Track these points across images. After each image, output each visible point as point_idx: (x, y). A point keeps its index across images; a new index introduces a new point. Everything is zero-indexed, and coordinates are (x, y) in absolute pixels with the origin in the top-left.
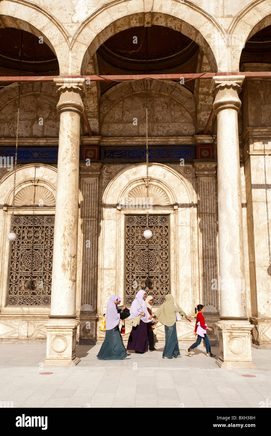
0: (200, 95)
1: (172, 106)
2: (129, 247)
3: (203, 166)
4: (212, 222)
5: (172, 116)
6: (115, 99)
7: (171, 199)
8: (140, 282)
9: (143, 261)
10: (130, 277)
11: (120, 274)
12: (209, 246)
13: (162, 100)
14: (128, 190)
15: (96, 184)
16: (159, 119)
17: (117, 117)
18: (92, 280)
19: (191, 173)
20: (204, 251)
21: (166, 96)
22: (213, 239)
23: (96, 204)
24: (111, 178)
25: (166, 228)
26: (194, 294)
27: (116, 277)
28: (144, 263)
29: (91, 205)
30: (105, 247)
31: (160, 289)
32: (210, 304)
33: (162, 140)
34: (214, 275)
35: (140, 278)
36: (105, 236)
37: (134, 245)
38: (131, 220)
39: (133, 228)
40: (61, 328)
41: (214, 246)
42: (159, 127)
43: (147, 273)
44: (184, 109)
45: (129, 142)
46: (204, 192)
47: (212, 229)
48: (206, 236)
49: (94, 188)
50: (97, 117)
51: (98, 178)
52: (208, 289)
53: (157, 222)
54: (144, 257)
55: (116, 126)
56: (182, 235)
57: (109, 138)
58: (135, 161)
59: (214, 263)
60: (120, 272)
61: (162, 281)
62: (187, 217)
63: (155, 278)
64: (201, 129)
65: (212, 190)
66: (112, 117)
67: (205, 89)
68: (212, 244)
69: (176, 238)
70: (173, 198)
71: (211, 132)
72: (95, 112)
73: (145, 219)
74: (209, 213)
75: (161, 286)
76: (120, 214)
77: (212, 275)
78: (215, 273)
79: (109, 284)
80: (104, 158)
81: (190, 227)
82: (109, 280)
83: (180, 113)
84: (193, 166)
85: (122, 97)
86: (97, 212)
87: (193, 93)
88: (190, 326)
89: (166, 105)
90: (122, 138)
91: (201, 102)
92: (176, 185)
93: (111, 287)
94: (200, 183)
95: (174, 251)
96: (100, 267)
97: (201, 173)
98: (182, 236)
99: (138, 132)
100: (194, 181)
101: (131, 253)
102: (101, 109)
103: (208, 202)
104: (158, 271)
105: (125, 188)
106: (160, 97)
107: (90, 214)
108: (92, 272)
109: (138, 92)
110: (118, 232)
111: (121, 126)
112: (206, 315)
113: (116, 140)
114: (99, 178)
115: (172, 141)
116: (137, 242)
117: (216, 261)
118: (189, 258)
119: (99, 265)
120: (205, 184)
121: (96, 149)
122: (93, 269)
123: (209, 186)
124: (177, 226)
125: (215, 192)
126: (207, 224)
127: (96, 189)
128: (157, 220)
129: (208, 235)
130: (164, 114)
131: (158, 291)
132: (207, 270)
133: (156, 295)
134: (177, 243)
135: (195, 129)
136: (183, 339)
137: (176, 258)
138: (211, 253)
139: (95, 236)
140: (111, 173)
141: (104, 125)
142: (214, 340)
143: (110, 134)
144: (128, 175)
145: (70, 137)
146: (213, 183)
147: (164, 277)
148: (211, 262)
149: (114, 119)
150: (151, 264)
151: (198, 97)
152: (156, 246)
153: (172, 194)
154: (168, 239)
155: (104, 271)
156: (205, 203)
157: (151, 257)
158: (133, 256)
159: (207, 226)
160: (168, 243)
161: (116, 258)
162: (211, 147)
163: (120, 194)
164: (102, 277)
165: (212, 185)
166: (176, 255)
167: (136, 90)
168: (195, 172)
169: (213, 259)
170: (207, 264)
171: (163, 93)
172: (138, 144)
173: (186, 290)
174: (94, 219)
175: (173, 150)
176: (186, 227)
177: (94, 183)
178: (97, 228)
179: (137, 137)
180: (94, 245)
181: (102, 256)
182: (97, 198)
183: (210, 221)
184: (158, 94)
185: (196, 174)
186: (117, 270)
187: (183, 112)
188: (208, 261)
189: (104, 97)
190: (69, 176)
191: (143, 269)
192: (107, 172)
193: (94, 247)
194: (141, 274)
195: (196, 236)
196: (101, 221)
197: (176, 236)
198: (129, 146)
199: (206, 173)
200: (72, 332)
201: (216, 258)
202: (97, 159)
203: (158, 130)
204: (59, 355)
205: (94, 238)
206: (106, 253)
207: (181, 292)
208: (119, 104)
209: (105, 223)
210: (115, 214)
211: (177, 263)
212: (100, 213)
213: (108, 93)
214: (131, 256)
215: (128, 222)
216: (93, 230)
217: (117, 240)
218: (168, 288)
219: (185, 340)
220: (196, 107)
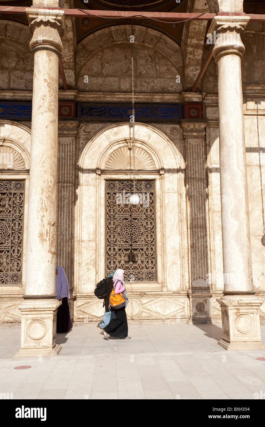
0: (189, 47)
1: (157, 60)
2: (110, 217)
3: (192, 127)
4: (201, 188)
5: (157, 71)
6: (93, 49)
7: (157, 162)
8: (123, 255)
9: (126, 232)
10: (112, 249)
11: (101, 247)
12: (199, 214)
13: (146, 52)
14: (108, 153)
15: (73, 144)
16: (143, 73)
17: (95, 69)
18: (69, 253)
19: (179, 135)
20: (194, 220)
21: (150, 48)
22: (203, 206)
23: (72, 168)
24: (89, 139)
25: (151, 195)
26: (182, 267)
27: (96, 250)
28: (127, 234)
29: (67, 168)
30: (83, 216)
31: (145, 263)
32: (200, 278)
33: (146, 97)
34: (204, 246)
35: (123, 251)
36: (83, 204)
37: (116, 214)
38: (112, 186)
39: (114, 195)
40: (39, 311)
41: (203, 215)
42: (143, 82)
43: (131, 245)
44: (170, 63)
45: (109, 98)
46: (193, 155)
47: (202, 196)
48: (196, 203)
49: (70, 150)
50: (72, 68)
51: (74, 138)
52: (197, 261)
53: (141, 188)
54: (127, 227)
55: (95, 80)
56: (169, 202)
57: (87, 93)
58: (116, 120)
59: (204, 233)
60: (100, 244)
61: (147, 253)
62: (175, 182)
63: (139, 250)
64: (189, 86)
65: (201, 153)
66: (89, 69)
67: (195, 41)
68: (202, 213)
69: (162, 206)
70: (159, 162)
71: (200, 89)
72: (70, 62)
73: (128, 185)
74: (199, 179)
75: (146, 259)
76: (100, 179)
77: (202, 247)
78: (205, 244)
79: (88, 258)
80: (81, 115)
81: (177, 194)
82: (88, 254)
83: (166, 68)
84: (181, 127)
85: (101, 47)
86: (74, 177)
87: (180, 46)
88: (178, 303)
89: (150, 58)
90: (102, 93)
91: (189, 56)
92: (162, 147)
93: (90, 261)
94: (189, 146)
95: (161, 220)
96: (78, 238)
97: (189, 134)
98: (169, 204)
99: (119, 87)
100: (181, 143)
101: (112, 223)
102: (78, 60)
103: (197, 166)
104: (143, 243)
105: (106, 149)
106: (143, 49)
107: (66, 179)
108: (69, 245)
109: (119, 42)
110: (97, 199)
111: (100, 80)
112: (196, 290)
113: (95, 96)
114: (76, 138)
115: (157, 98)
116: (119, 210)
117: (206, 231)
118: (177, 228)
119: (77, 237)
120: (194, 146)
121: (72, 105)
122: (70, 241)
123: (198, 149)
124: (163, 192)
125: (205, 155)
126: (196, 190)
127: (73, 150)
128: (141, 186)
129: (197, 202)
130: (148, 68)
131: (143, 265)
132: (197, 240)
133: (141, 269)
134: (164, 211)
135: (182, 86)
136: (171, 317)
137: (163, 228)
138: (200, 221)
139: (72, 204)
140: (89, 132)
141: (81, 78)
142: (204, 317)
143: (88, 89)
144: (108, 136)
145: (47, 82)
146: (202, 146)
147: (150, 249)
148: (200, 231)
149: (92, 72)
150: (135, 235)
151: (187, 50)
152: (141, 215)
153: (157, 157)
154: (153, 207)
155: (83, 244)
156: (194, 167)
157: (134, 227)
158: (114, 227)
159: (196, 192)
160: (153, 211)
161: (96, 229)
162: (200, 106)
163: (100, 156)
164: (80, 250)
165: (201, 147)
166: (163, 224)
167: (117, 40)
168: (183, 133)
169: (203, 228)
170: (197, 234)
171: (147, 45)
172: (119, 101)
173: (174, 263)
174: (71, 185)
175: (159, 109)
176: (174, 193)
177: (70, 143)
178: (74, 194)
179: (118, 93)
180: (70, 214)
181: (80, 227)
182: (74, 161)
183: (200, 187)
184: (142, 46)
185: (183, 136)
186: (97, 242)
187: (169, 67)
188: (198, 230)
189: (80, 46)
190: (46, 128)
191: (126, 241)
192: (84, 132)
193: (70, 216)
194: (124, 246)
195: (185, 204)
196: (79, 187)
197: (162, 203)
198: (110, 103)
199: (195, 134)
200: (52, 315)
201: (206, 228)
202: (73, 117)
203: (142, 85)
204: (36, 343)
205: (71, 206)
206: (84, 223)
207: (168, 265)
208: (97, 55)
209: (83, 189)
210: (95, 179)
211: (164, 233)
212: (77, 177)
213: (85, 41)
214: (112, 226)
215: (108, 188)
216: (69, 197)
217: (96, 208)
218: (154, 261)
219: (173, 317)
220: (183, 61)
